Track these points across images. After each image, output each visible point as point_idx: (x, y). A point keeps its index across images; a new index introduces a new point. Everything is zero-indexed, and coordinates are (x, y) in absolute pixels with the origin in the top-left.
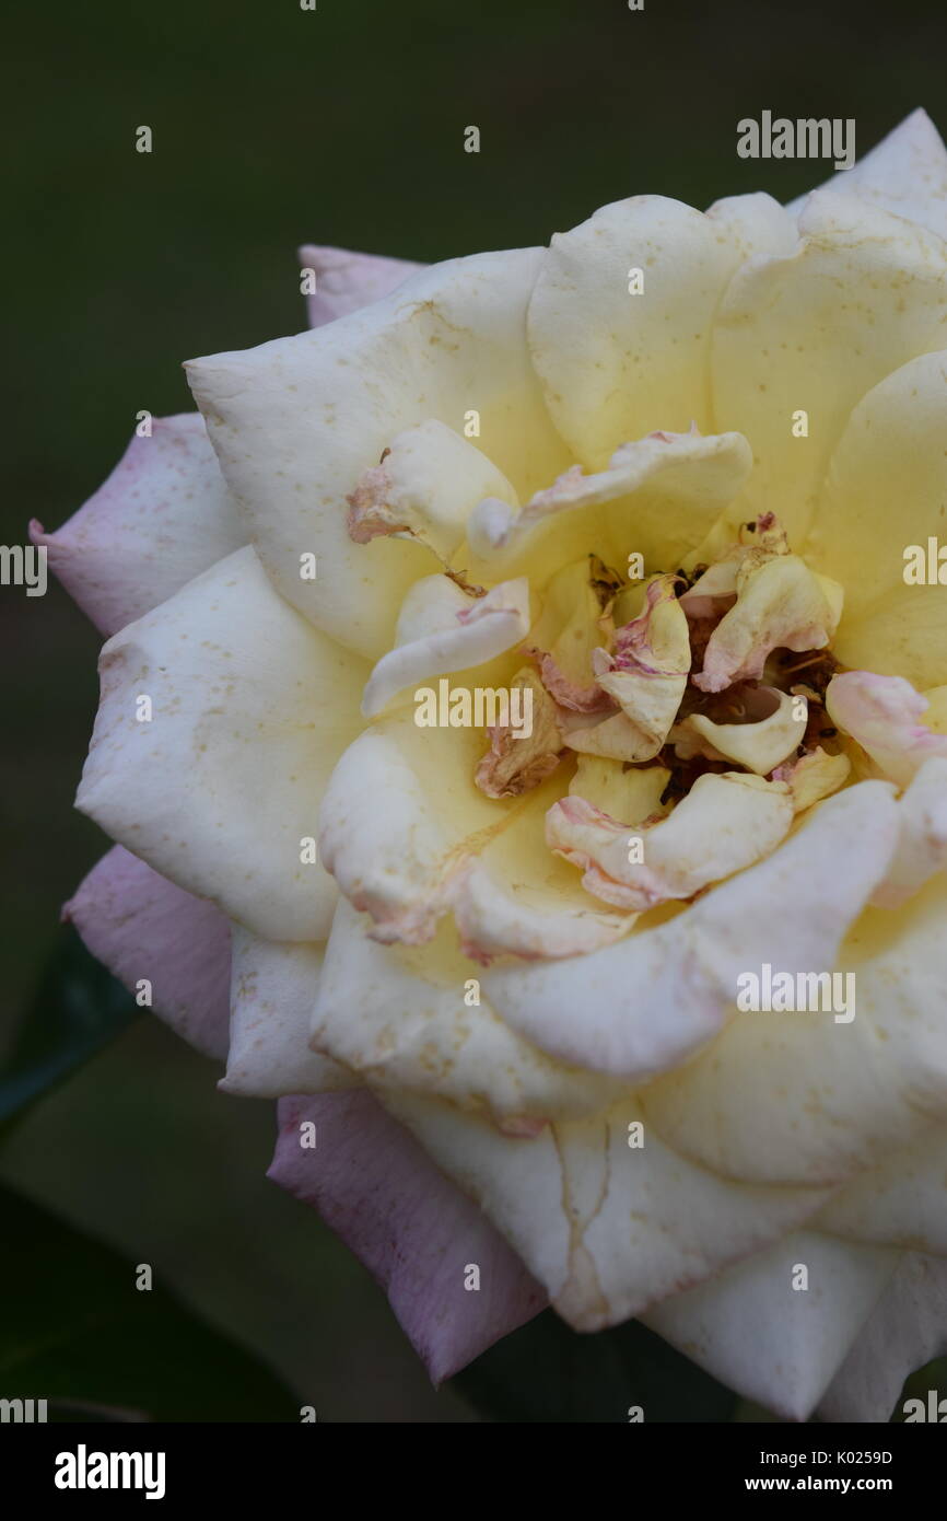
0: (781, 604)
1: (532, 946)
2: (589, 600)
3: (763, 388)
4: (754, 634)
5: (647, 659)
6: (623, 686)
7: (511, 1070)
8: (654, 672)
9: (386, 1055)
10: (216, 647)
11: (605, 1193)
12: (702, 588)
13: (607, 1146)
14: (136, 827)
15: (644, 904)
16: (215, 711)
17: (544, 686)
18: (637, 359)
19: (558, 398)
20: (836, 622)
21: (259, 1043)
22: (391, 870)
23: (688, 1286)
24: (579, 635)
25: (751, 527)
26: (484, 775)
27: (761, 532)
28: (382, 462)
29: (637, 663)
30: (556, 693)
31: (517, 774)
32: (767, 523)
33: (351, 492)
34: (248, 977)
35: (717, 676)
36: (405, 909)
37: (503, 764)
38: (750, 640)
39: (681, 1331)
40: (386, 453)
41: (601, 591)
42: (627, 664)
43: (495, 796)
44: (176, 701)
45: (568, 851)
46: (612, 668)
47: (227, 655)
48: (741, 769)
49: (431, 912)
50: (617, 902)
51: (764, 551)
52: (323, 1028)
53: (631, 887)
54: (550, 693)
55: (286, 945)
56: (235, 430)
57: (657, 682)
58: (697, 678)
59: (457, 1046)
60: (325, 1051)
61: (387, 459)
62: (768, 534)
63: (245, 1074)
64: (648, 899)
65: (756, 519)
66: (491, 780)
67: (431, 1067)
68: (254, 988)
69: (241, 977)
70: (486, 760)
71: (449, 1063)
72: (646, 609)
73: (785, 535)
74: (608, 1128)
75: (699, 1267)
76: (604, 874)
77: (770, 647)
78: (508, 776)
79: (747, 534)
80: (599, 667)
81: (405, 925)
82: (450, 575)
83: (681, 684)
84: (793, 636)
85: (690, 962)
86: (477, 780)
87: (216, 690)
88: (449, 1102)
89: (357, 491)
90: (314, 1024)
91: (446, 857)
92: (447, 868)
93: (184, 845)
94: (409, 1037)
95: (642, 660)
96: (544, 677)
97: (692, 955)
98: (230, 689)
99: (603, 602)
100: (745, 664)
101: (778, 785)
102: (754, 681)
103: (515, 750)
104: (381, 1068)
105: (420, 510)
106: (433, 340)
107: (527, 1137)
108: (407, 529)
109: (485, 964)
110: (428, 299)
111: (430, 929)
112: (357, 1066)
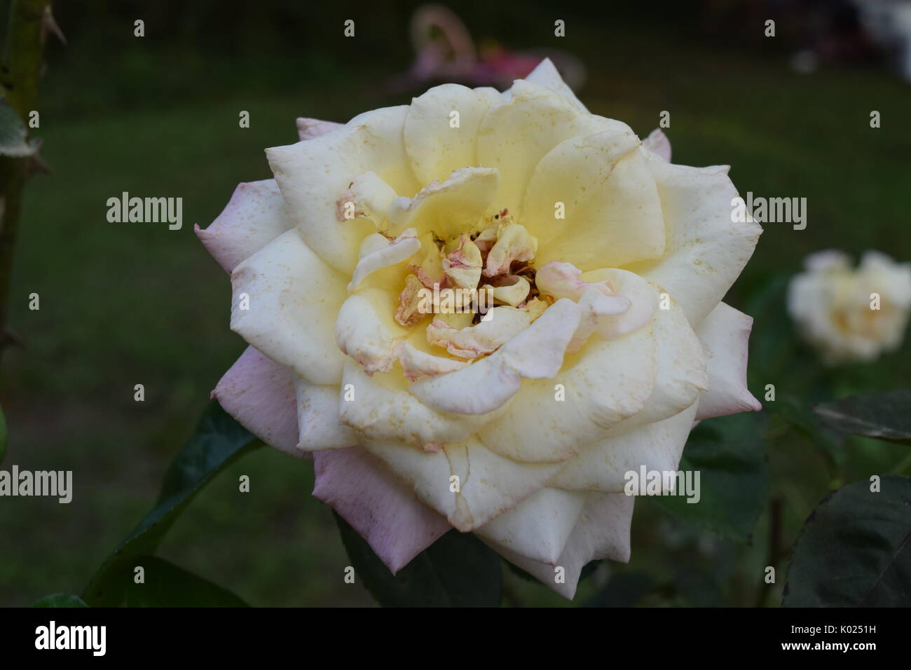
0: (515, 241)
1: (435, 369)
2: (435, 247)
3: (498, 160)
4: (506, 252)
5: (465, 262)
6: (456, 273)
7: (428, 422)
8: (468, 266)
9: (374, 421)
10: (284, 266)
11: (469, 473)
12: (481, 237)
13: (467, 455)
14: (258, 336)
15: (475, 356)
16: (286, 291)
17: (419, 280)
18: (448, 149)
19: (417, 164)
20: (536, 250)
21: (314, 427)
22: (371, 344)
23: (504, 511)
24: (431, 261)
25: (497, 217)
26: (398, 316)
27: (502, 218)
28: (350, 188)
29: (462, 264)
30: (424, 282)
31: (412, 316)
32: (505, 213)
33: (339, 199)
34: (306, 402)
35: (493, 270)
36: (379, 359)
37: (406, 311)
38: (505, 254)
39: (500, 533)
40: (351, 184)
41: (439, 243)
42: (457, 265)
43: (403, 324)
44: (270, 287)
45: (438, 341)
46: (451, 266)
47: (289, 269)
48: (507, 304)
49: (390, 359)
50: (464, 356)
51: (505, 222)
52: (346, 412)
53: (469, 350)
54: (422, 283)
55: (322, 386)
56: (288, 176)
57: (470, 271)
58: (484, 270)
59: (405, 414)
60: (347, 423)
61: (352, 186)
62: (506, 217)
63: (309, 441)
64: (477, 353)
65: (498, 213)
66: (401, 318)
67: (394, 424)
68: (309, 406)
69: (303, 402)
70: (400, 309)
71: (401, 422)
72: (460, 246)
73: (512, 217)
74: (467, 448)
75: (509, 502)
76: (457, 348)
77: (512, 259)
78: (408, 317)
79: (494, 219)
80: (446, 267)
81: (380, 365)
82: (381, 233)
83: (479, 272)
84: (520, 254)
85: (503, 367)
86: (396, 317)
87: (285, 283)
88: (401, 440)
89: (341, 199)
90: (342, 412)
91: (393, 339)
92: (394, 343)
93: (279, 343)
94: (384, 412)
95: (463, 262)
96: (419, 277)
97: (504, 363)
98: (291, 283)
99: (440, 248)
100: (503, 266)
101: (523, 309)
102: (505, 274)
103: (411, 305)
104: (371, 427)
105: (368, 205)
106: (365, 142)
107: (434, 452)
108: (363, 214)
109: (413, 380)
110: (363, 124)
111: (391, 366)
112: (361, 427)
